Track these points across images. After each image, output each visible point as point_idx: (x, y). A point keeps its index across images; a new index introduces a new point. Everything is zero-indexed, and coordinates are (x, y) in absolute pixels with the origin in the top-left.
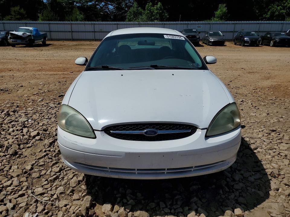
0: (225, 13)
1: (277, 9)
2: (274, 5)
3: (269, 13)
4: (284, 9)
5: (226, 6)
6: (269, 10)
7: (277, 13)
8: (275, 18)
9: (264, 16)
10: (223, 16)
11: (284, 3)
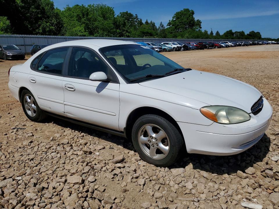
0: (8, 26)
1: (47, 25)
2: (42, 21)
3: (41, 29)
4: (52, 26)
5: (7, 19)
6: (40, 25)
7: (48, 29)
8: (47, 33)
9: (37, 30)
10: (7, 29)
11: (51, 20)
